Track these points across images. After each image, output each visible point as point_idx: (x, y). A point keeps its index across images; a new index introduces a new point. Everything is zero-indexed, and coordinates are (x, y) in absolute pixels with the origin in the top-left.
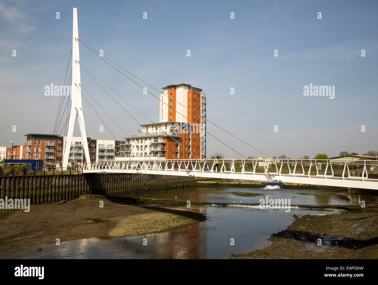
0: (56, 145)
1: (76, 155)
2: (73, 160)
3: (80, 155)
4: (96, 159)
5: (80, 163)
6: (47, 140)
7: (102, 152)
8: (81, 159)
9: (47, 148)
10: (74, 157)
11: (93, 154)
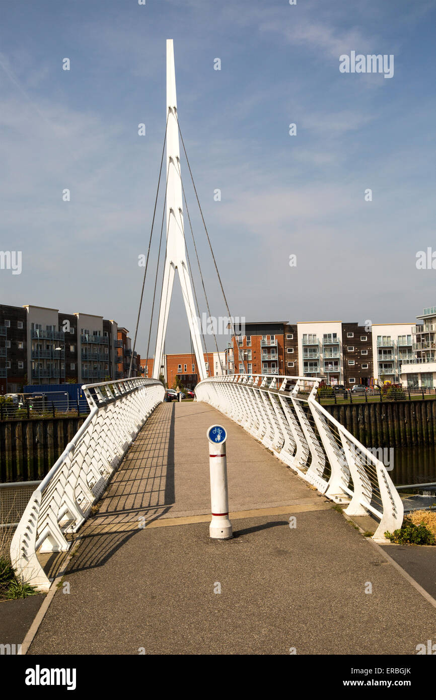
0: (282, 344)
1: (326, 364)
2: (322, 374)
3: (336, 364)
4: (374, 370)
5: (338, 380)
6: (264, 334)
7: (385, 352)
8: (339, 371)
9: (265, 352)
10: (322, 369)
11: (366, 360)
